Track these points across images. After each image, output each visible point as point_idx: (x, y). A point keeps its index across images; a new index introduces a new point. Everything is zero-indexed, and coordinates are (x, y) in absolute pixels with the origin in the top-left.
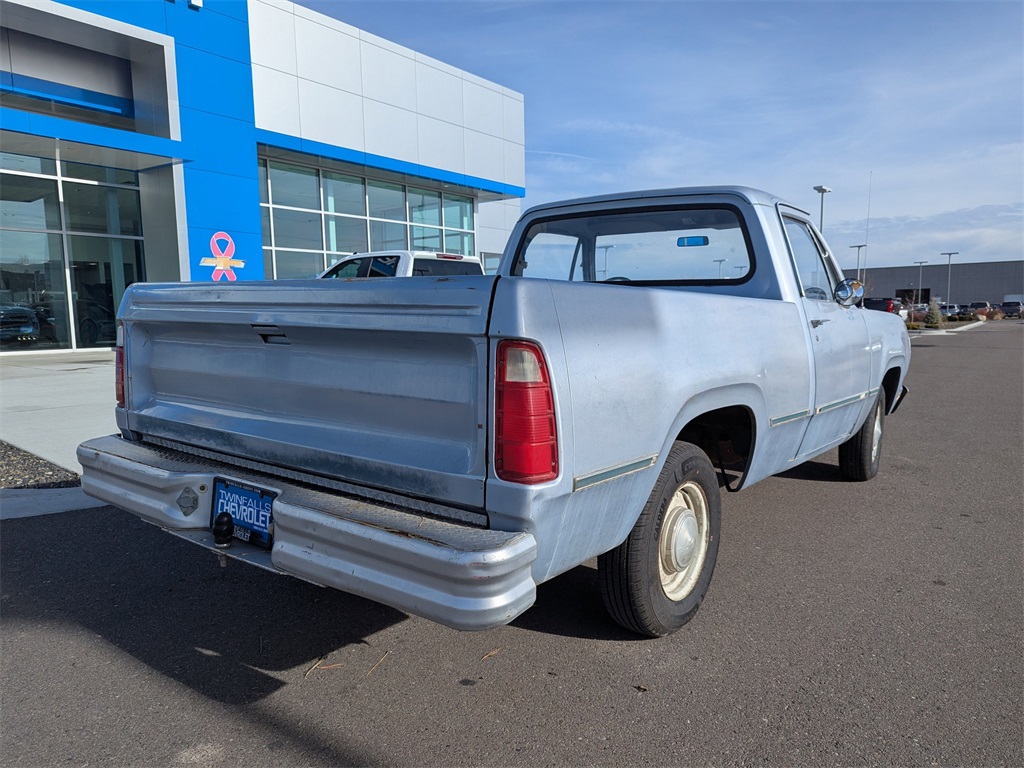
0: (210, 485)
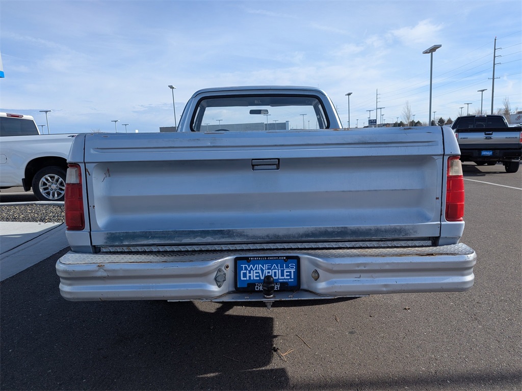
0: (231, 265)
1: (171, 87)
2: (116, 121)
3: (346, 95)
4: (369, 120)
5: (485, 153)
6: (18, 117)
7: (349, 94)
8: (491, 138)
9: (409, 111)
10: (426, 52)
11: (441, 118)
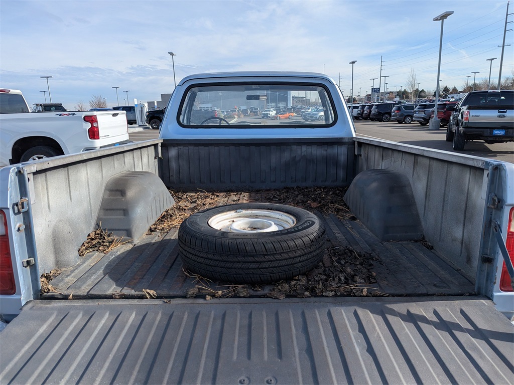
1: (172, 54)
2: (117, 88)
3: (350, 63)
4: (372, 89)
5: (496, 132)
6: (4, 91)
7: (353, 63)
8: (504, 117)
9: (414, 80)
10: (436, 19)
11: (446, 87)
